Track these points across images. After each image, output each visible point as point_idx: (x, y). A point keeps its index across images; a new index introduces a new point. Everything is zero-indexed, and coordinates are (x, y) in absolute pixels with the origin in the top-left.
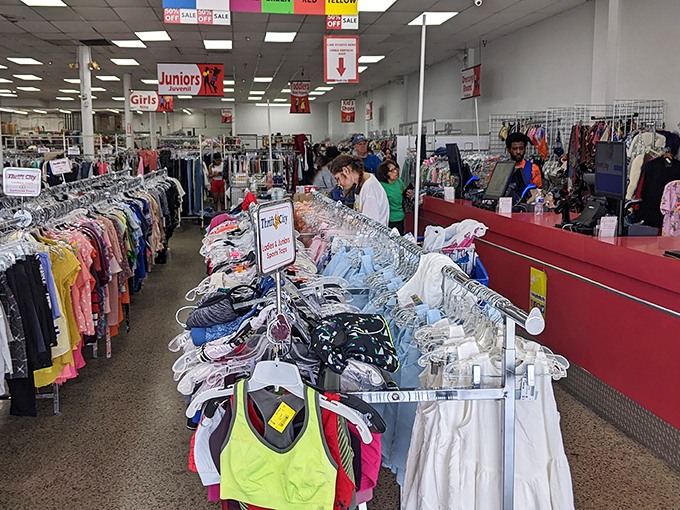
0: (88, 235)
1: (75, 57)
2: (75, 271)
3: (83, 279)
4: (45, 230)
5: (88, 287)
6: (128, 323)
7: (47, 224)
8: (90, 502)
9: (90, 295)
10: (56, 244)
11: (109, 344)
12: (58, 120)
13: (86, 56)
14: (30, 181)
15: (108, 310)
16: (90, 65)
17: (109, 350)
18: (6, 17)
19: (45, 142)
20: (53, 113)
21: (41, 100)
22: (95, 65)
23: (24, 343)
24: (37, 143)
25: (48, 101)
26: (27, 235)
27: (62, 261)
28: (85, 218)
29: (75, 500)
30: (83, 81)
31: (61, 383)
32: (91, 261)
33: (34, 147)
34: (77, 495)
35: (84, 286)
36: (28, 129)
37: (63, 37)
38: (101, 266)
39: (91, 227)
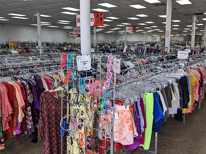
0: (198, 71)
1: (191, 19)
2: (195, 82)
3: (197, 84)
4: (187, 69)
5: (198, 87)
6: (205, 99)
7: (187, 67)
8: (195, 150)
9: (198, 89)
10: (190, 73)
11: (200, 105)
12: (182, 38)
13: (195, 18)
14: (185, 55)
15: (201, 94)
16: (196, 21)
17: (200, 106)
18: (174, 9)
19: (179, 44)
20: (181, 36)
21: (178, 32)
22: (197, 21)
23: (182, 100)
24: (176, 44)
25: (180, 32)
26: (182, 70)
27: (192, 78)
28: (197, 66)
29: (191, 148)
30: (193, 26)
31: (187, 113)
32: (199, 79)
33: (176, 45)
34: (191, 147)
35: (196, 86)
36: (173, 40)
37: (189, 13)
38: (201, 81)
39: (199, 69)
